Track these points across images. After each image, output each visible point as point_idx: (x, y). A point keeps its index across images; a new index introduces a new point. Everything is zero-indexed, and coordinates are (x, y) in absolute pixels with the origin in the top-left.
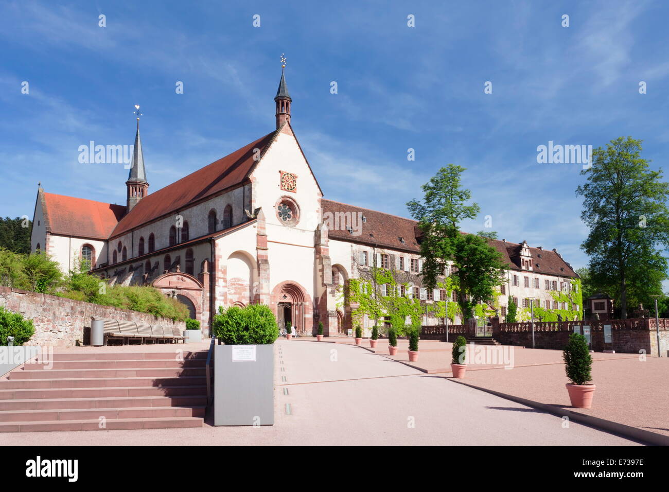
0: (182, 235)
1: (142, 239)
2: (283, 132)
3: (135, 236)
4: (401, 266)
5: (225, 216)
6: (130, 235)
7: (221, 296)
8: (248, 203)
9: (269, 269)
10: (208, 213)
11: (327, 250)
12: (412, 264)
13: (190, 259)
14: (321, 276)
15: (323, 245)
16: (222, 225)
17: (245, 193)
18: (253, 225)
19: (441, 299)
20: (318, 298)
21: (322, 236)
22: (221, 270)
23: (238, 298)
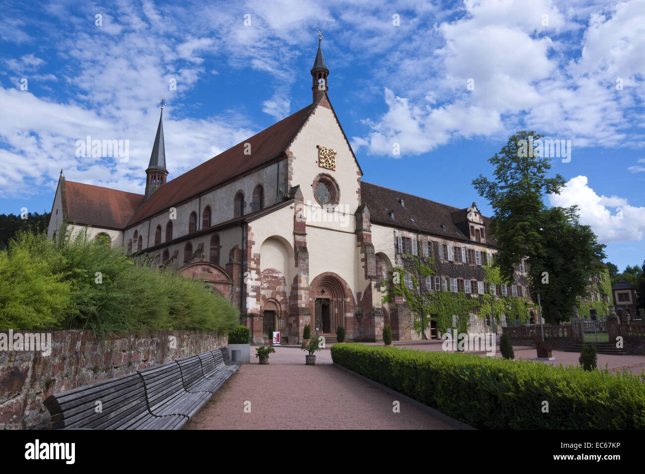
0: (204, 221)
1: (159, 228)
2: (321, 105)
3: (151, 225)
4: (445, 254)
5: (254, 197)
6: (147, 223)
7: (253, 291)
8: (283, 181)
9: (308, 258)
10: (234, 195)
11: (370, 236)
12: (455, 253)
13: (216, 247)
14: (363, 267)
15: (365, 230)
16: (251, 208)
17: (280, 170)
18: (290, 206)
19: (485, 293)
20: (361, 292)
21: (364, 220)
22: (253, 260)
23: (272, 294)
